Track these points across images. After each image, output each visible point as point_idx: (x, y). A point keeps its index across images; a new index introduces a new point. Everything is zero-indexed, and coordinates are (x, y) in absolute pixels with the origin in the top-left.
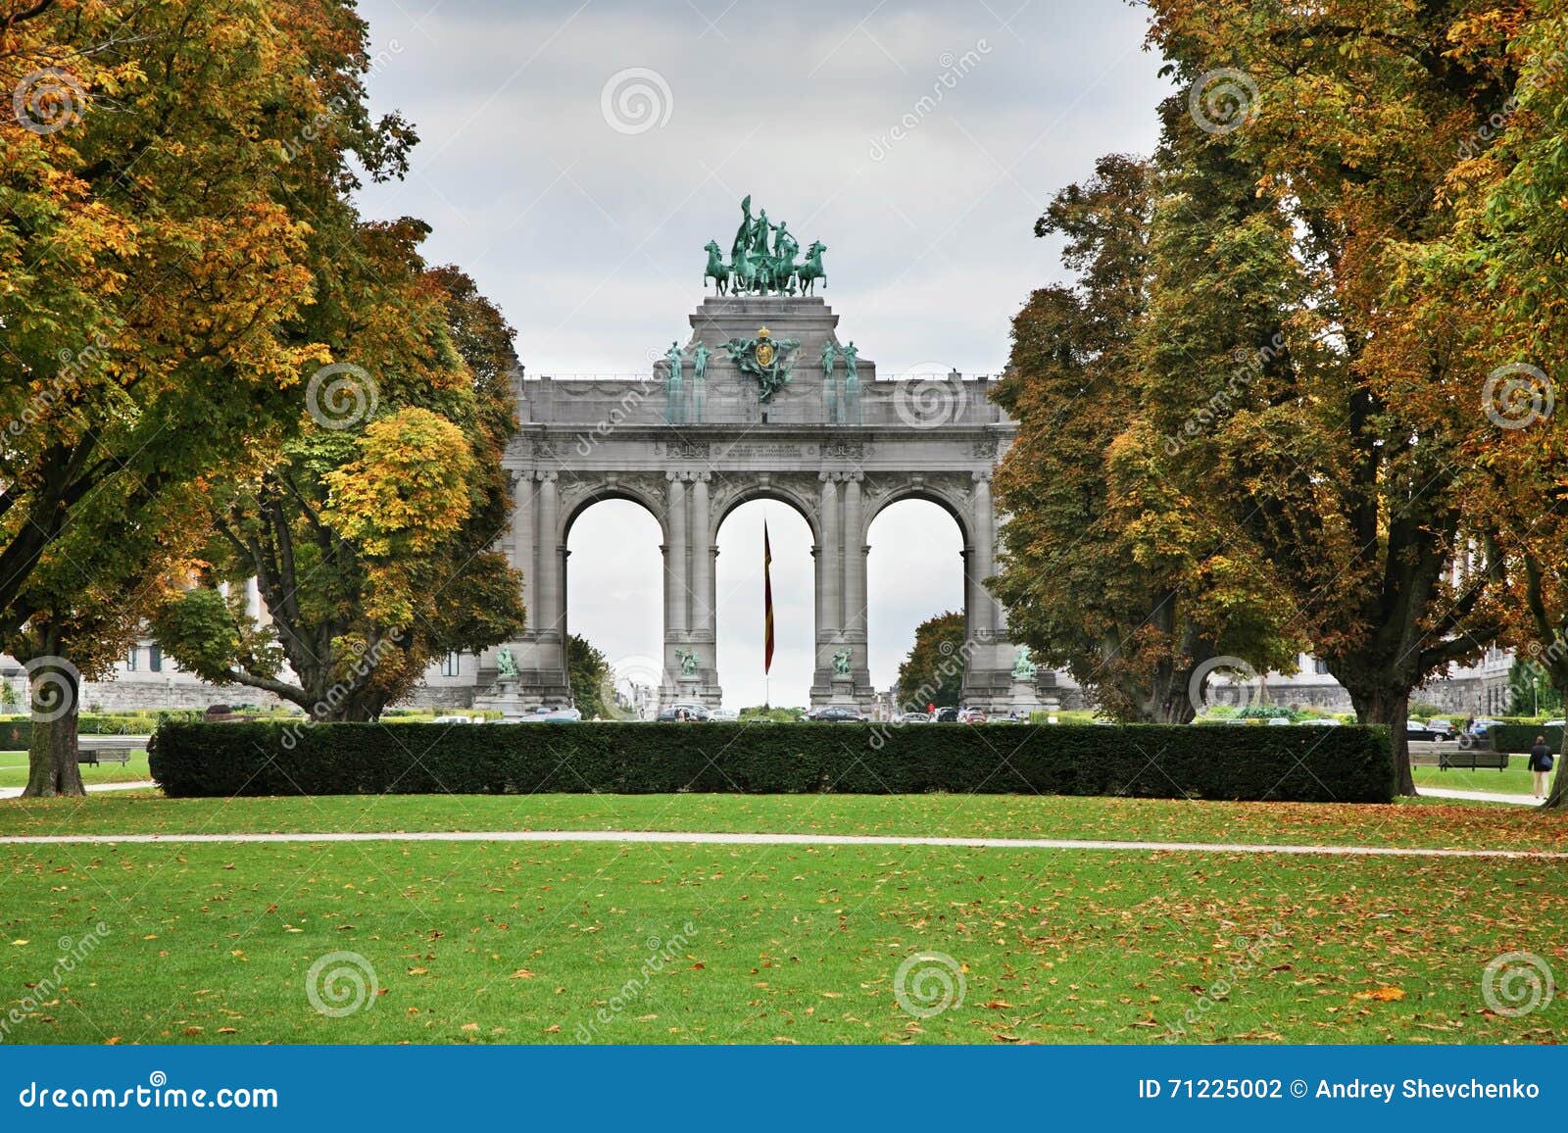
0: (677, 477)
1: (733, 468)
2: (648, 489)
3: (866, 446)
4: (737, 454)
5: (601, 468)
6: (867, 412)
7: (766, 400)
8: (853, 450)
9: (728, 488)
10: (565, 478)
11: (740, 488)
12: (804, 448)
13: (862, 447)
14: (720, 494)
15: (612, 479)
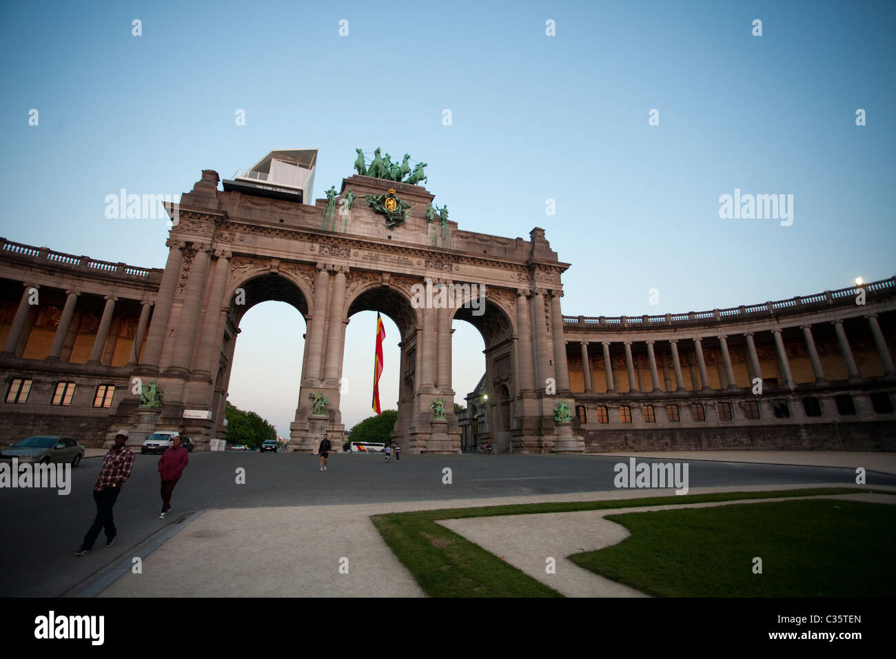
0: (325, 267)
1: (366, 266)
2: (301, 276)
3: (455, 265)
4: (369, 258)
5: (268, 253)
6: (455, 245)
7: (391, 228)
8: (446, 266)
9: (360, 282)
10: (236, 257)
11: (369, 283)
12: (415, 260)
13: (452, 265)
14: (353, 285)
15: (275, 263)
